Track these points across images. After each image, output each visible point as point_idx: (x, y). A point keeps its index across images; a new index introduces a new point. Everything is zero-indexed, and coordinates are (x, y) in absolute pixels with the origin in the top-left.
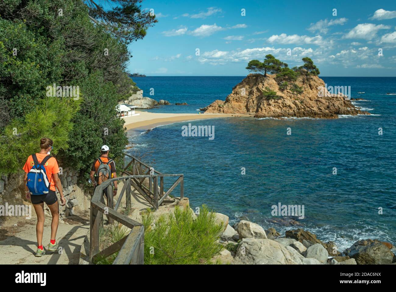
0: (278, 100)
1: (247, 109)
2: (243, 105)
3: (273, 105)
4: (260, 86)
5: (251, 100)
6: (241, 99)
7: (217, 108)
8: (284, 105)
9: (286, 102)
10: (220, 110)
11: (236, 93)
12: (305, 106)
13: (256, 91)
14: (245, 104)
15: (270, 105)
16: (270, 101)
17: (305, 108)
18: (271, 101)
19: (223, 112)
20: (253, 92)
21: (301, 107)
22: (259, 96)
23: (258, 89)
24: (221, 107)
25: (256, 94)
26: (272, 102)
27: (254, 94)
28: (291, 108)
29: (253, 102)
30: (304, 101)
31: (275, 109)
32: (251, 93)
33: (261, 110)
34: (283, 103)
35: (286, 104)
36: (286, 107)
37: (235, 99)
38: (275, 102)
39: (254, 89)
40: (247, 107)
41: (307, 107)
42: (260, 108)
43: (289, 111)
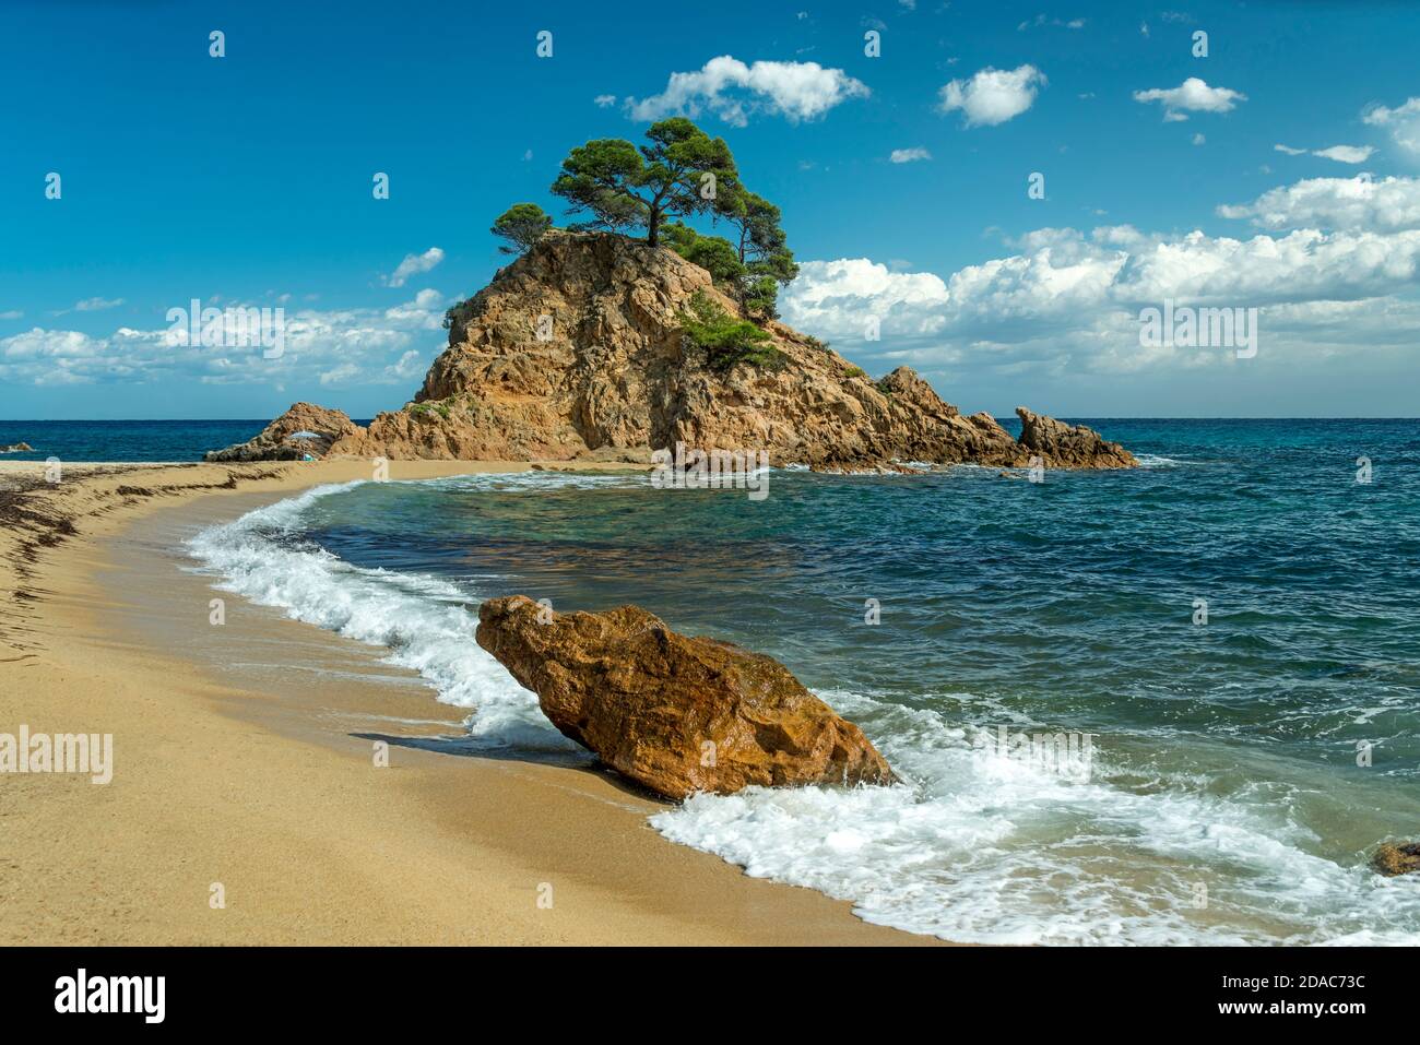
0: (776, 370)
1: (580, 432)
2: (554, 409)
3: (761, 402)
4: (645, 294)
5: (602, 379)
6: (532, 372)
7: (403, 428)
8: (806, 400)
9: (816, 386)
10: (429, 441)
11: (496, 336)
12: (909, 404)
13: (624, 322)
14: (568, 401)
15: (739, 397)
16: (735, 374)
17: (915, 417)
18: (744, 376)
19: (455, 448)
20: (608, 329)
21: (893, 412)
22: (642, 352)
23: (630, 309)
24: (432, 422)
25: (623, 339)
26: (745, 380)
27: (615, 340)
28: (848, 418)
29: (621, 386)
30: (903, 379)
31: (775, 424)
32: (587, 333)
33: (698, 434)
34: (803, 391)
35: (819, 398)
36: (818, 410)
37: (498, 370)
38: (759, 385)
39: (610, 309)
40: (579, 417)
41: (925, 409)
42: (686, 417)
43: (838, 434)
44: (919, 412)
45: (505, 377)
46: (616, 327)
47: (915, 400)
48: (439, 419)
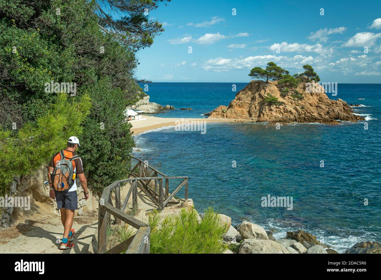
0: (279, 106)
1: (249, 114)
2: (245, 110)
3: (275, 111)
4: (262, 92)
5: (253, 106)
6: (243, 105)
7: (220, 113)
8: (285, 110)
9: (287, 108)
10: (223, 116)
11: (239, 98)
12: (305, 111)
13: (259, 97)
14: (248, 109)
15: (271, 110)
16: (272, 107)
17: (306, 114)
19: (227, 117)
20: (256, 98)
21: (302, 113)
22: (261, 102)
23: (260, 95)
24: (224, 113)
25: (258, 99)
27: (256, 100)
28: (292, 113)
29: (255, 107)
30: (305, 107)
31: (277, 114)
32: (253, 99)
33: (263, 116)
34: (284, 109)
35: (287, 110)
36: (287, 112)
37: (238, 104)
38: (276, 108)
39: (257, 95)
40: (249, 112)
42: (262, 113)
43: (290, 116)
47: (306, 111)
48: (226, 112)
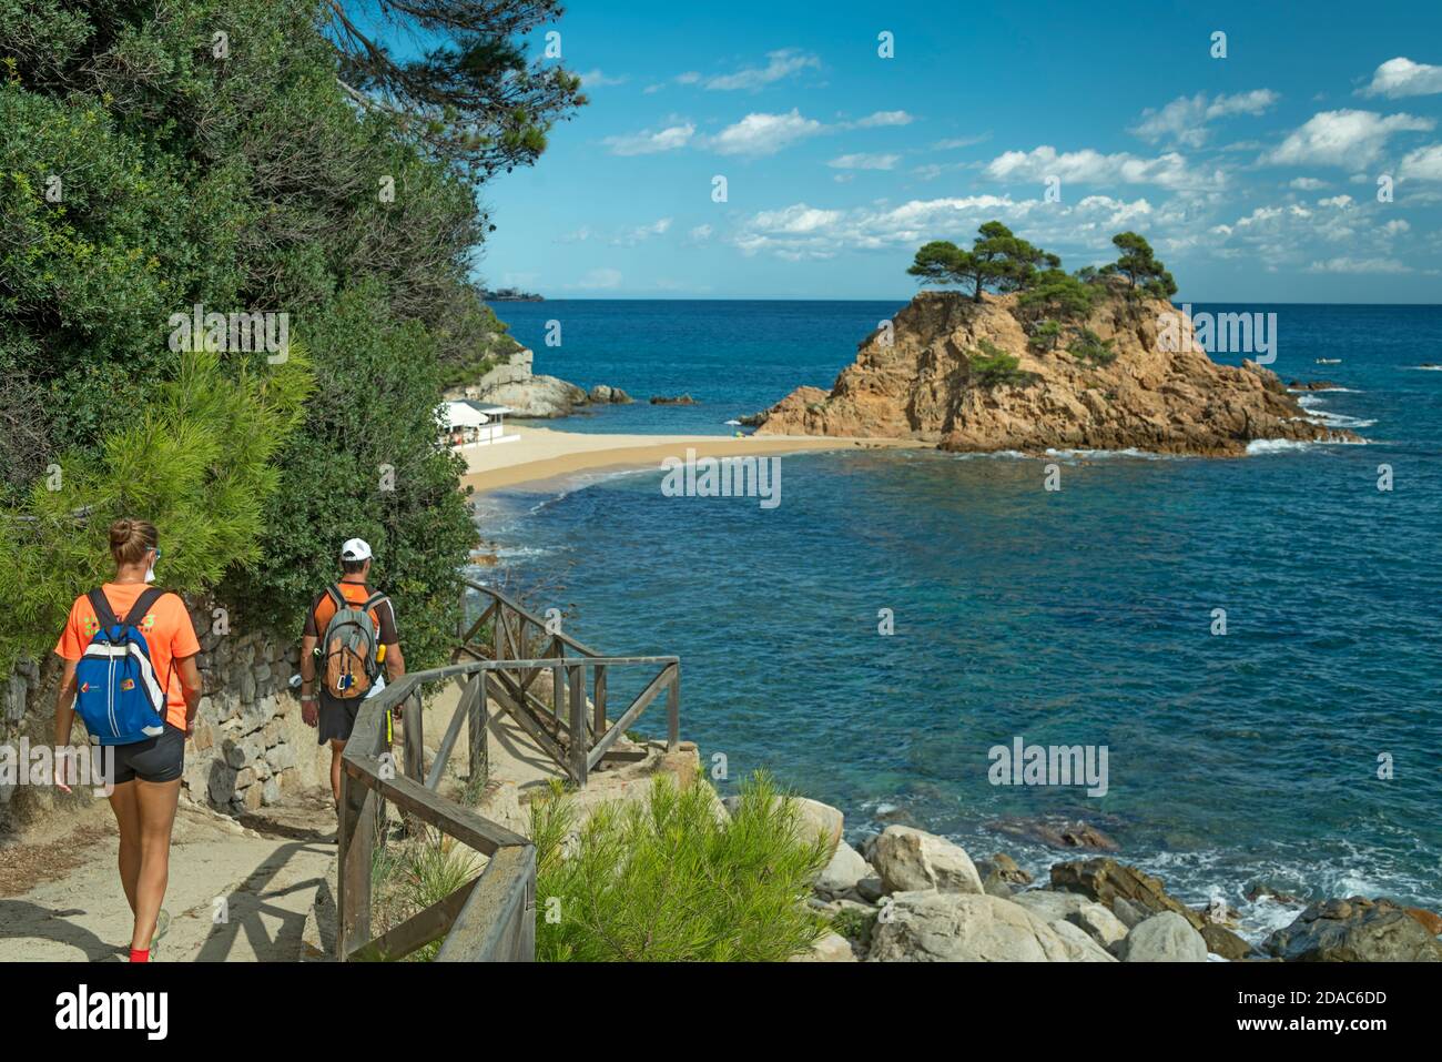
0: (1024, 387)
1: (909, 420)
2: (896, 405)
3: (1007, 407)
4: (960, 336)
5: (926, 389)
6: (888, 383)
7: (801, 417)
8: (1045, 405)
9: (1052, 396)
10: (813, 425)
11: (872, 360)
12: (1121, 408)
13: (945, 353)
14: (906, 401)
15: (994, 404)
16: (995, 391)
17: (1123, 417)
18: (1000, 390)
19: (825, 429)
20: (935, 358)
21: (1108, 413)
22: (953, 373)
23: (950, 347)
24: (816, 414)
25: (943, 364)
26: (1001, 394)
27: (938, 365)
28: (1071, 417)
29: (934, 394)
30: (1120, 392)
31: (1014, 420)
32: (926, 361)
33: (964, 425)
34: (1042, 400)
35: (1052, 404)
36: (1053, 412)
37: (868, 382)
38: (1012, 395)
39: (939, 348)
40: (910, 411)
41: (1130, 412)
42: (959, 416)
43: (1063, 427)
44: (1126, 413)
45: (872, 386)
46: (939, 356)
47: (1125, 406)
48: (820, 411)
